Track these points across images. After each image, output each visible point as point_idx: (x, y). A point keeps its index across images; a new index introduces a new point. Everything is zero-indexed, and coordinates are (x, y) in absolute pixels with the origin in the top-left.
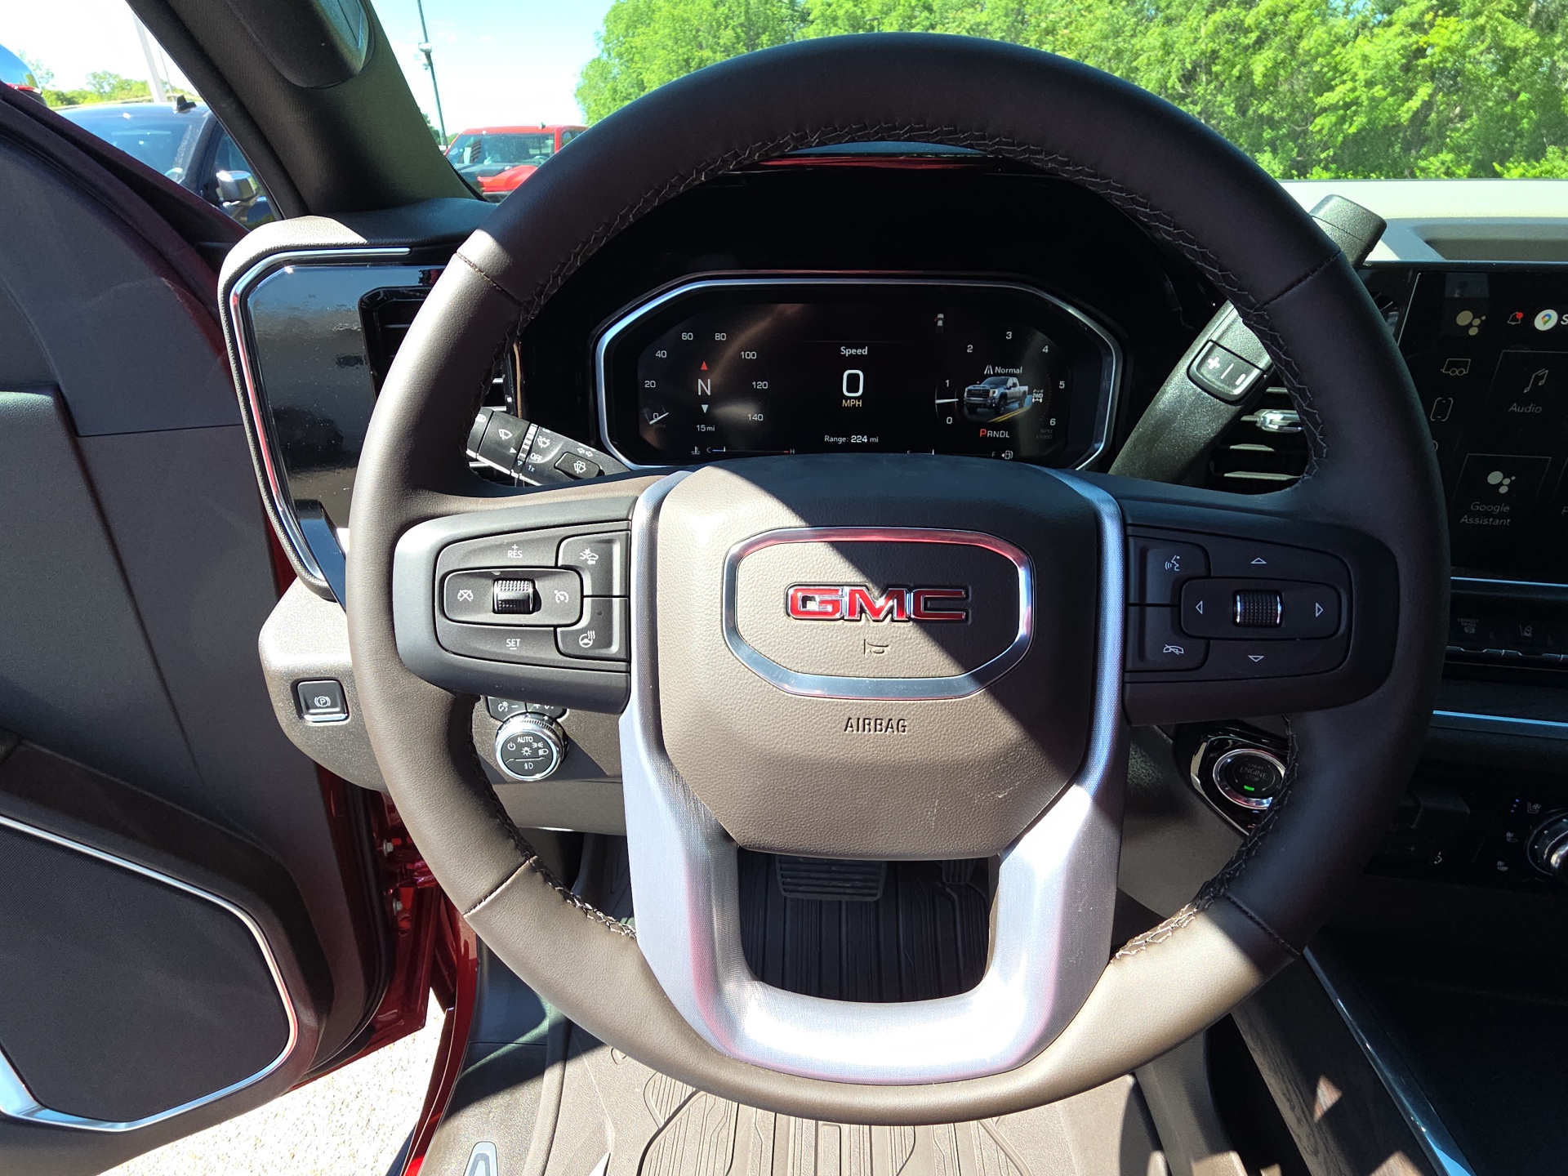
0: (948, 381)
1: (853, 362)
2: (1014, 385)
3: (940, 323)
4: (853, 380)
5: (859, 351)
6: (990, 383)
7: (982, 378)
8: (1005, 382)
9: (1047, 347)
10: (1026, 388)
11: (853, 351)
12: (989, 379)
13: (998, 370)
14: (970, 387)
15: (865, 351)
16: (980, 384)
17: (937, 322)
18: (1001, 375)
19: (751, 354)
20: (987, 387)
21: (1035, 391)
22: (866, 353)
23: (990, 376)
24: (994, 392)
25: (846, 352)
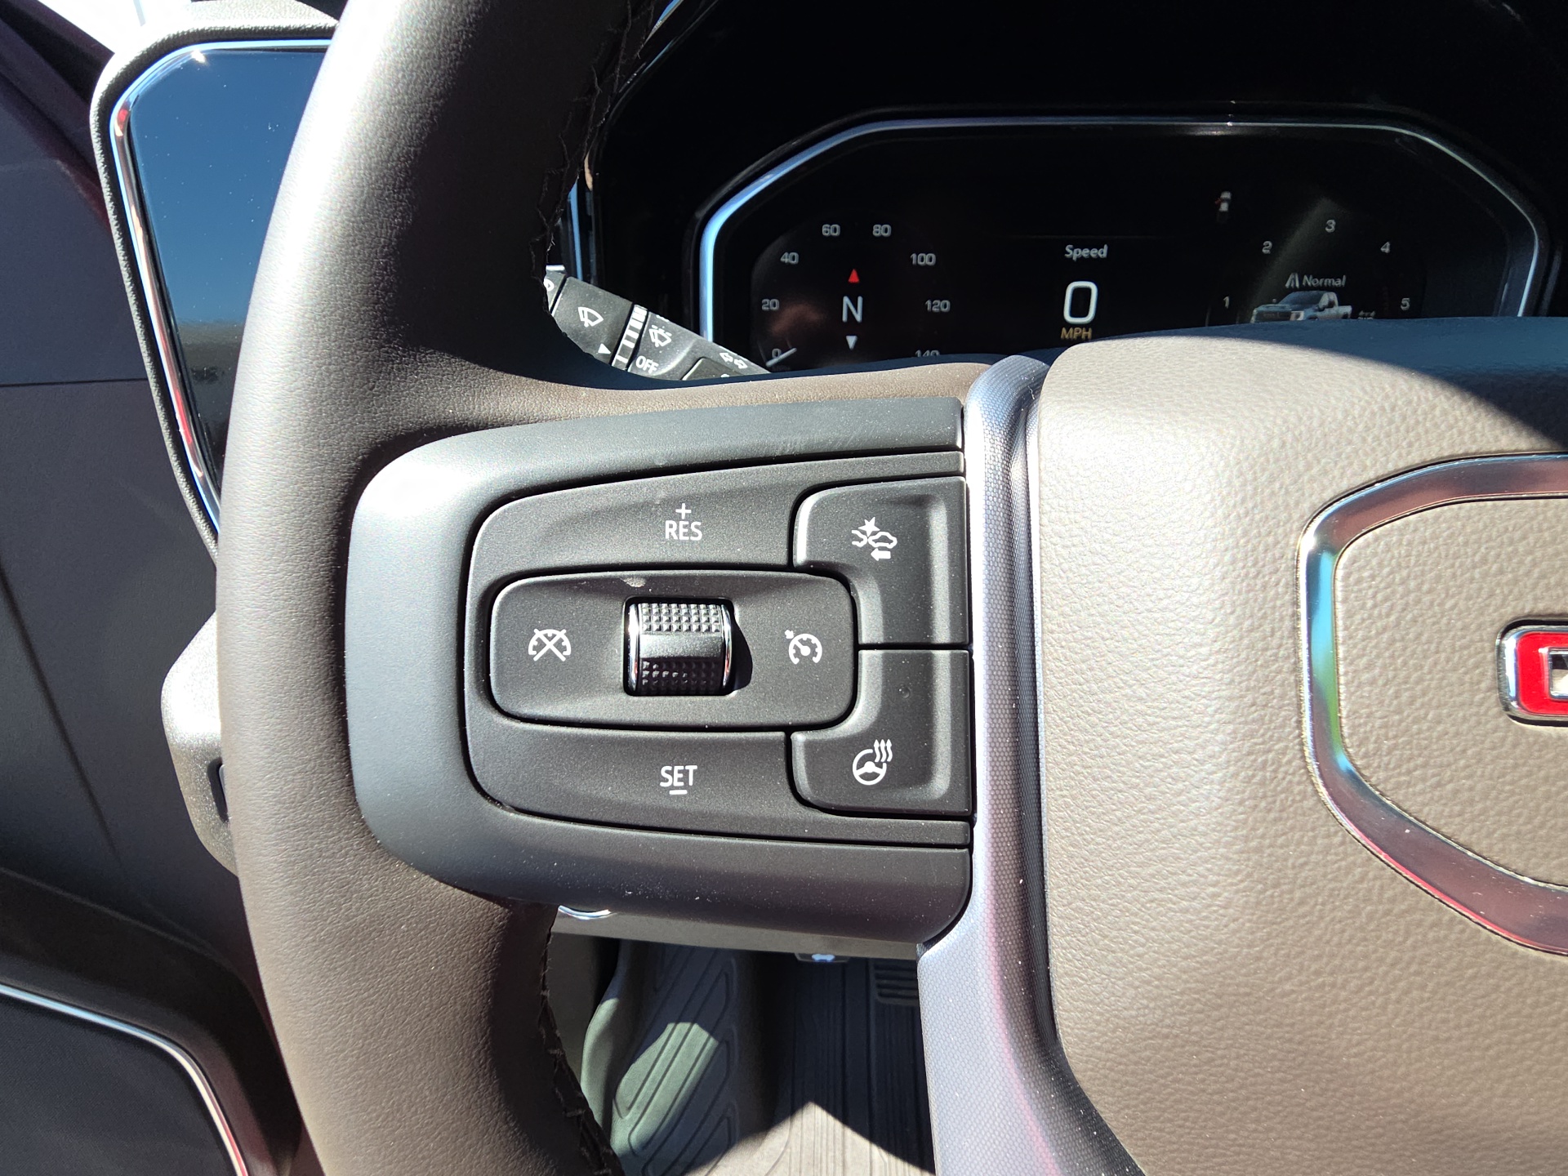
0: (1227, 299)
1: (1084, 269)
2: (1331, 305)
3: (1224, 207)
4: (1082, 296)
5: (1094, 253)
6: (1294, 302)
7: (1281, 293)
8: (1318, 299)
9: (1388, 244)
10: (1348, 309)
11: (1085, 253)
12: (1293, 295)
13: (1309, 281)
14: (1262, 308)
15: (1103, 253)
16: (1277, 303)
17: (1219, 206)
18: (1312, 288)
19: (926, 257)
20: (1288, 307)
21: (1362, 313)
22: (1105, 255)
23: (1295, 289)
24: (1298, 316)
25: (1074, 253)
